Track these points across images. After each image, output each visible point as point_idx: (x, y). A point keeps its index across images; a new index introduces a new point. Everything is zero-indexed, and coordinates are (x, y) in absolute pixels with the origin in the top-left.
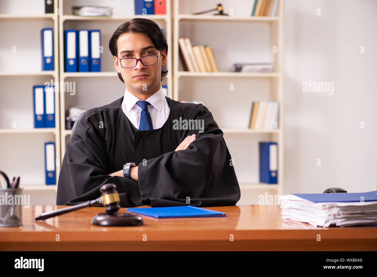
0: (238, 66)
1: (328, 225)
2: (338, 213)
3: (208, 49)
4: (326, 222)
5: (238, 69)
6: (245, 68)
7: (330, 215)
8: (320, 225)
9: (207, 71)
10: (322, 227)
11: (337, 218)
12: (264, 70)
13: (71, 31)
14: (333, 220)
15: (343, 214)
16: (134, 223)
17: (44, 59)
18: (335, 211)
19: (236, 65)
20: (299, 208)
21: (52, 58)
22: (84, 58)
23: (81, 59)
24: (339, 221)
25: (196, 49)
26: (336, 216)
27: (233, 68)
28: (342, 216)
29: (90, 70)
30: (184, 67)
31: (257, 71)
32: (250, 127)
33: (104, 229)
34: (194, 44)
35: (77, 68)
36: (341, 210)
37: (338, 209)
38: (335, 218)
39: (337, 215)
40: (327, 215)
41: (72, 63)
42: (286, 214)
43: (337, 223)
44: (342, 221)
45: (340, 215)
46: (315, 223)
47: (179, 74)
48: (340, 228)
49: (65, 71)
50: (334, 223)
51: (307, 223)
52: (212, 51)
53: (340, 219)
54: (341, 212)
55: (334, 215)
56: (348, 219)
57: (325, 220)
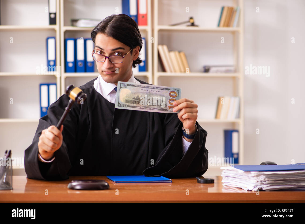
0: (207, 68)
1: (256, 189)
2: (264, 180)
3: (182, 54)
4: (255, 187)
5: (206, 70)
6: (212, 70)
7: (258, 182)
8: (250, 190)
9: (181, 71)
10: (251, 191)
11: (264, 184)
12: (227, 71)
13: (70, 39)
14: (260, 185)
15: (268, 181)
16: (102, 188)
17: (49, 62)
18: (262, 178)
19: (205, 67)
20: (234, 176)
21: (55, 61)
22: (81, 61)
23: (78, 62)
24: (265, 186)
25: (172, 54)
26: (262, 182)
27: (203, 69)
28: (267, 182)
29: (85, 71)
30: (162, 68)
31: (221, 72)
32: (216, 117)
33: (78, 192)
34: (170, 50)
35: (75, 69)
36: (266, 177)
37: (264, 176)
38: (262, 184)
39: (264, 182)
40: (256, 181)
41: (71, 65)
42: (225, 182)
43: (264, 187)
44: (267, 187)
45: (265, 181)
46: (246, 188)
47: (158, 74)
48: (266, 192)
49: (66, 71)
50: (261, 187)
51: (241, 188)
52: (186, 56)
53: (266, 184)
54: (266, 179)
55: (261, 181)
56: (272, 184)
57: (254, 185)
